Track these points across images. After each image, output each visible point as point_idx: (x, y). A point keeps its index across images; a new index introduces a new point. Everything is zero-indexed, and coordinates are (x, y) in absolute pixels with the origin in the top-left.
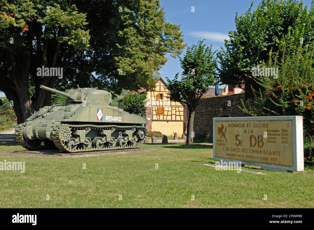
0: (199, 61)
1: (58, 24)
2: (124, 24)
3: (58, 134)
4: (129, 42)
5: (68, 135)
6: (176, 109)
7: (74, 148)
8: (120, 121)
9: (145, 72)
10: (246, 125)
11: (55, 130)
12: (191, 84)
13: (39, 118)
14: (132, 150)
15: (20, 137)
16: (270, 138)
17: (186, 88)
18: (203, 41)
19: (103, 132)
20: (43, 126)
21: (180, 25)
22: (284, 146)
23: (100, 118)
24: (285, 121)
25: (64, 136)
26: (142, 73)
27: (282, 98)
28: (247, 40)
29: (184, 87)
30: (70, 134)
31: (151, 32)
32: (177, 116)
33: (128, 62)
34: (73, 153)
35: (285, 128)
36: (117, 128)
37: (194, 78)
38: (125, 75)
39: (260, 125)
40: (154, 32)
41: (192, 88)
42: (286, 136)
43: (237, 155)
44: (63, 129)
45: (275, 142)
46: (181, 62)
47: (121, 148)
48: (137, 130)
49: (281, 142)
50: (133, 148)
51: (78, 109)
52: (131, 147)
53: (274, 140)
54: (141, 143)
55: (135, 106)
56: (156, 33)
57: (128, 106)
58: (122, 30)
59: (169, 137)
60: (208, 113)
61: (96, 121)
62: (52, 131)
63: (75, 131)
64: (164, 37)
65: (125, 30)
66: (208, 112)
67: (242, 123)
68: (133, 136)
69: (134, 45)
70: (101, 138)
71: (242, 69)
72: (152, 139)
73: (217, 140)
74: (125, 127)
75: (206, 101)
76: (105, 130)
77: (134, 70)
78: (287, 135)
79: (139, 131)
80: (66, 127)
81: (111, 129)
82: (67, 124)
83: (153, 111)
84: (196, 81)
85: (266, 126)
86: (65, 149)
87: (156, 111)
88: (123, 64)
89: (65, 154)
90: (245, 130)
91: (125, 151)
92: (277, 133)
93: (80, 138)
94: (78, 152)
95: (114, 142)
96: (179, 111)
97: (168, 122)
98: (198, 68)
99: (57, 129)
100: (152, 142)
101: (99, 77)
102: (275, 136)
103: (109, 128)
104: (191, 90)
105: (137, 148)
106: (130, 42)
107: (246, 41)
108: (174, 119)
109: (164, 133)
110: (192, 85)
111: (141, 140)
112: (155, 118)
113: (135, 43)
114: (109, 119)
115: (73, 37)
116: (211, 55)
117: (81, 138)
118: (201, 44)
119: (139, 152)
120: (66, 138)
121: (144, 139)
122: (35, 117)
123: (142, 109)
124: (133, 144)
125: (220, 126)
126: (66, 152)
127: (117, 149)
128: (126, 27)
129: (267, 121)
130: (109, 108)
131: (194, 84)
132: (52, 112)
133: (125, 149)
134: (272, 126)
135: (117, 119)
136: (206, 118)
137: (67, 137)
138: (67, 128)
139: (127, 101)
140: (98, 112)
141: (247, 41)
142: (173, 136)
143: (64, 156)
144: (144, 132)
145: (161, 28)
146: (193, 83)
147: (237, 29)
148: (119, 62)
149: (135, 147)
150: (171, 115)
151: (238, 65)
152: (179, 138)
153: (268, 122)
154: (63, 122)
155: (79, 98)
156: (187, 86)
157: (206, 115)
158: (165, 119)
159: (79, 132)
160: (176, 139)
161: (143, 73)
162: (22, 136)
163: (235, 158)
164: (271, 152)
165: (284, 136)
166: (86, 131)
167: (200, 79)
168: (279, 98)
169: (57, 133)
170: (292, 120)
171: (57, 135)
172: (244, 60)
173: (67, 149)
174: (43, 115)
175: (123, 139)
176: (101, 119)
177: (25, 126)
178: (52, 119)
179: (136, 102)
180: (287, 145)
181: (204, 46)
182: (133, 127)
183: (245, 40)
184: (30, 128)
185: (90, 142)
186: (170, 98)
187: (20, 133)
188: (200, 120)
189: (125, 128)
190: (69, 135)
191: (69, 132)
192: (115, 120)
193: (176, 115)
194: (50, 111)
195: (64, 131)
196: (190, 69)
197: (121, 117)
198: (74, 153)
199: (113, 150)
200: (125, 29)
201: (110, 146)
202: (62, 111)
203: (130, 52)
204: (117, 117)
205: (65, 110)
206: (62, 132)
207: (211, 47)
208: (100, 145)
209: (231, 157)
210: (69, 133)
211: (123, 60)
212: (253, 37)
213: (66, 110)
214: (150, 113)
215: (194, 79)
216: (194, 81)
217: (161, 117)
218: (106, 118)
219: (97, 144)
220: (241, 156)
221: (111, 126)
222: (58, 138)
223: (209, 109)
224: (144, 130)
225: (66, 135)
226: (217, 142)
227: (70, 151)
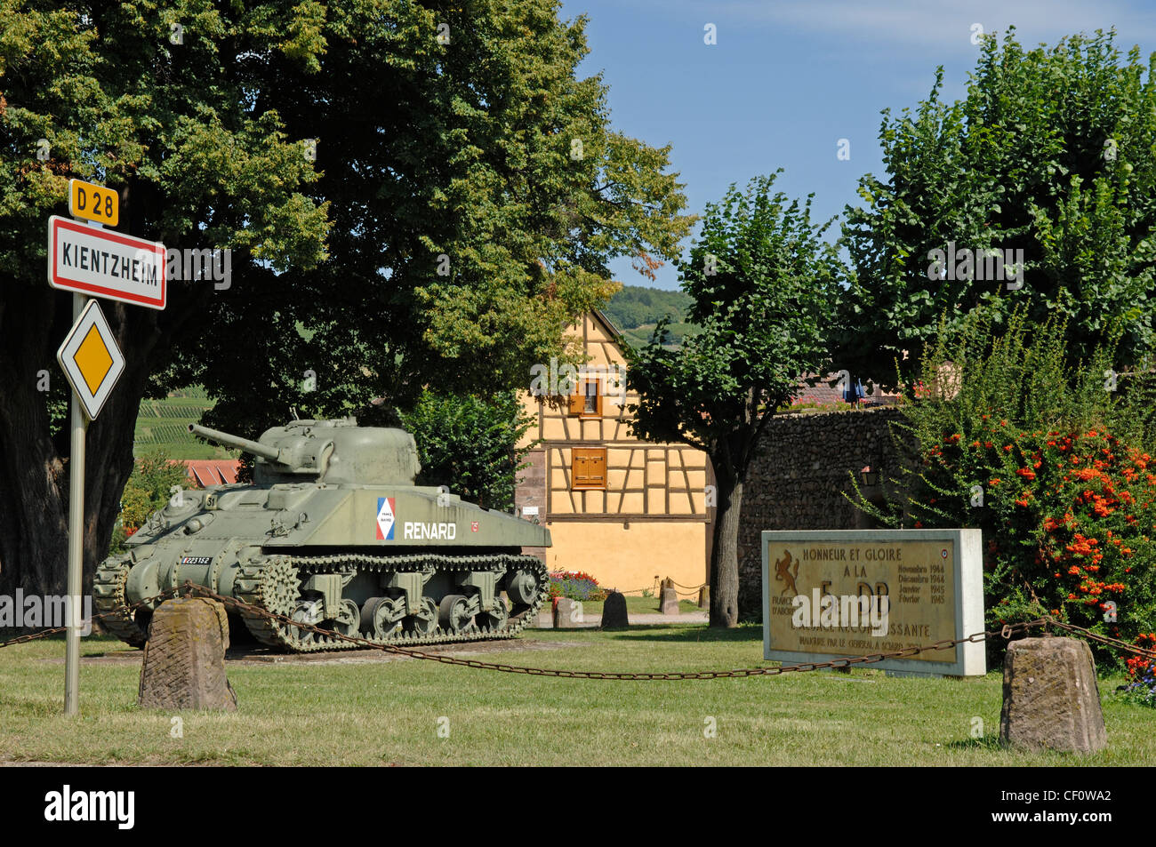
0: (757, 268)
1: (216, 185)
2: (453, 161)
3: (259, 590)
4: (467, 224)
5: (290, 592)
6: (666, 460)
7: (307, 638)
8: (453, 537)
9: (535, 345)
10: (847, 554)
11: (250, 577)
12: (724, 371)
13: (172, 534)
14: (496, 647)
15: (115, 601)
16: (906, 590)
17: (700, 388)
18: (773, 177)
19: (397, 578)
20: (197, 563)
21: (669, 148)
22: (937, 609)
23: (385, 532)
24: (938, 543)
25: (276, 595)
26: (521, 347)
27: (961, 470)
28: (922, 220)
29: (692, 382)
30: (296, 590)
31: (553, 181)
32: (672, 495)
33: (466, 304)
34: (304, 652)
35: (938, 561)
36: (441, 564)
37: (736, 342)
38: (456, 356)
39: (881, 555)
40: (566, 181)
41: (725, 387)
42: (941, 584)
43: (826, 643)
44: (274, 574)
45: (916, 600)
46: (680, 269)
47: (458, 636)
48: (512, 569)
49: (930, 600)
50: (498, 639)
51: (315, 500)
52: (492, 634)
53: (915, 595)
54: (525, 619)
55: (464, 448)
56: (571, 183)
57: (430, 452)
58: (444, 184)
59: (635, 599)
60: (811, 486)
61: (372, 541)
62: (237, 578)
63: (309, 577)
64: (608, 194)
65: (456, 183)
66: (810, 480)
67: (839, 547)
68: (497, 594)
69: (487, 236)
70: (389, 600)
71: (908, 332)
72: (556, 612)
73: (775, 599)
74: (469, 559)
75: (799, 429)
76: (400, 572)
77: (490, 334)
78: (943, 580)
79: (520, 572)
80: (282, 564)
81: (421, 569)
82: (284, 557)
83: (550, 467)
84: (743, 354)
85: (895, 555)
86: (281, 638)
87: (564, 468)
88: (447, 314)
89: (282, 657)
90: (847, 569)
91: (471, 649)
92: (922, 575)
93: (323, 602)
94: (321, 651)
95: (430, 615)
96: (684, 469)
97: (627, 527)
98: (751, 299)
99: (254, 571)
100: (556, 622)
101: (318, 336)
102: (916, 585)
103: (413, 565)
104: (724, 396)
105: (512, 638)
106: (473, 223)
107: (918, 225)
108: (662, 511)
109: (608, 580)
110: (726, 372)
111: (527, 607)
112: (562, 503)
113: (492, 228)
114: (414, 533)
115: (271, 228)
116: (809, 237)
117: (327, 602)
118: (766, 190)
119: (521, 650)
120: (283, 602)
121: (536, 605)
122: (156, 532)
123: (499, 462)
124: (496, 621)
125: (782, 557)
126: (285, 650)
127: (443, 643)
128: (460, 170)
129: (899, 541)
130: (413, 493)
131: (738, 368)
132: (218, 513)
133: (471, 641)
134: (911, 557)
135: (441, 532)
136: (802, 507)
137: (287, 599)
138: (285, 567)
139: (423, 425)
140: (379, 509)
141: (923, 224)
142: (657, 593)
143: (280, 662)
144: (537, 576)
145: (594, 160)
146: (733, 364)
147: (890, 170)
148: (430, 305)
149: (506, 634)
150: (642, 486)
151: (891, 315)
152: (686, 606)
153: (899, 546)
154: (268, 550)
155: (310, 461)
156: (706, 377)
157: (802, 493)
158: (613, 509)
159: (321, 582)
160: (671, 608)
161: (526, 349)
162: (123, 600)
163: (823, 649)
164: (907, 628)
165: (937, 584)
166: (343, 576)
167: (762, 348)
168: (954, 470)
169: (257, 586)
170: (953, 540)
171: (258, 594)
172: (914, 299)
173: (288, 640)
174: (189, 524)
175: (462, 606)
176: (391, 536)
177: (131, 566)
178: (227, 539)
179: (467, 432)
180: (941, 607)
181: (778, 200)
182: (496, 558)
183: (913, 222)
184: (150, 570)
185: (354, 614)
186: (635, 425)
187: (114, 590)
188: (774, 515)
189: (469, 565)
190: (293, 592)
191: (293, 583)
192: (435, 535)
193: (669, 490)
194: (207, 507)
195: (278, 578)
196: (718, 303)
197: (453, 525)
198: (308, 652)
199: (428, 644)
200: (453, 180)
201: (420, 631)
202: (254, 507)
203: (475, 263)
204: (441, 525)
205: (265, 506)
206: (271, 582)
207: (809, 203)
208: (387, 625)
209: (811, 647)
210: (292, 586)
211: (447, 296)
212: (946, 210)
213: (270, 506)
214: (534, 482)
215: (734, 346)
216: (737, 354)
217: (595, 501)
218: (407, 531)
219: (378, 622)
220: (838, 643)
221: (420, 558)
222: (260, 603)
223: (816, 466)
224: (535, 568)
225: (284, 593)
226: (776, 605)
227: (296, 645)
